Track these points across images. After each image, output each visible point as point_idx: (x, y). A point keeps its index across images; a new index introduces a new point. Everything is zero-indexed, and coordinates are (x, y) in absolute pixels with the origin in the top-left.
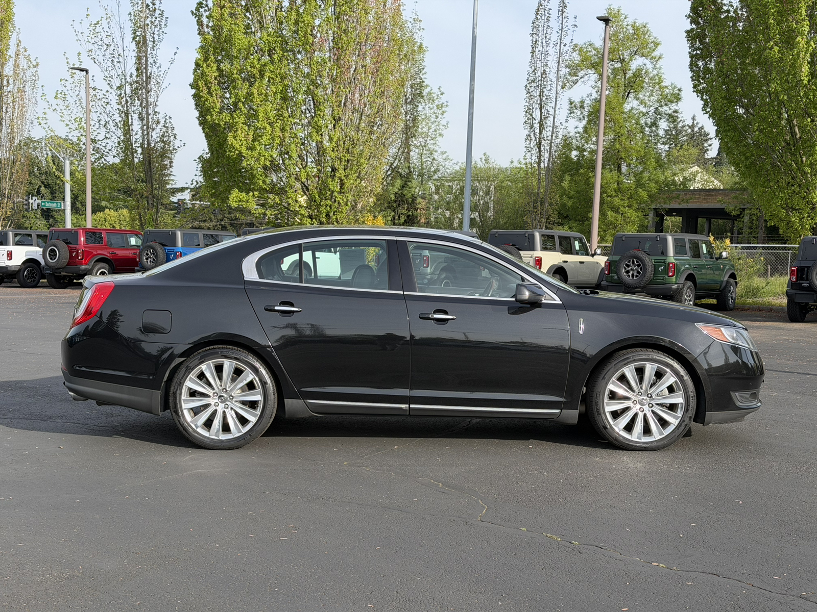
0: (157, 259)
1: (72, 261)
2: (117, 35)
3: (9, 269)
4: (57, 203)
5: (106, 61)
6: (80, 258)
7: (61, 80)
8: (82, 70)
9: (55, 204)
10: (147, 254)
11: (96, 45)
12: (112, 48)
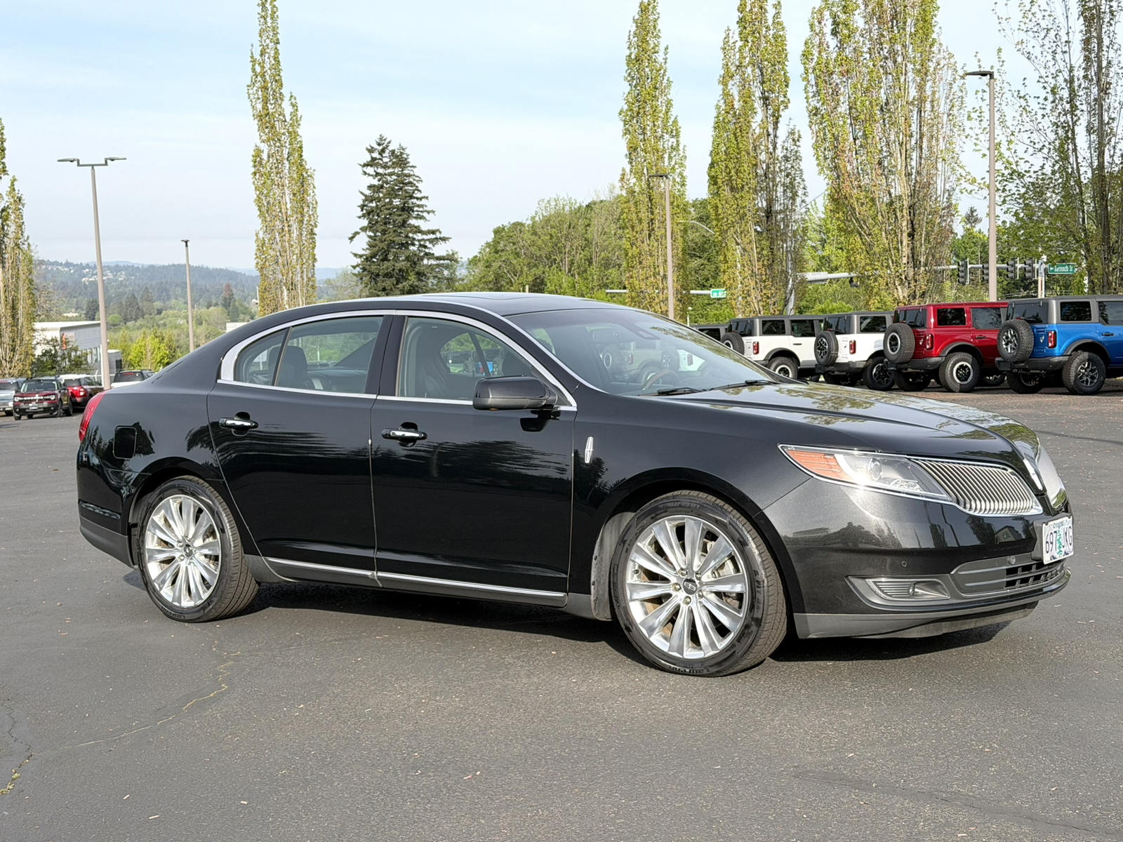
0: (1019, 344)
1: (919, 352)
2: (1059, 11)
3: (851, 365)
4: (1069, 265)
5: (1045, 54)
6: (928, 347)
7: (977, 92)
8: (984, 74)
9: (1067, 267)
10: (1007, 337)
11: (1030, 33)
12: (1052, 33)
